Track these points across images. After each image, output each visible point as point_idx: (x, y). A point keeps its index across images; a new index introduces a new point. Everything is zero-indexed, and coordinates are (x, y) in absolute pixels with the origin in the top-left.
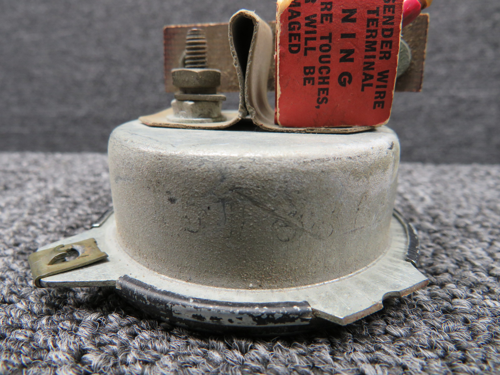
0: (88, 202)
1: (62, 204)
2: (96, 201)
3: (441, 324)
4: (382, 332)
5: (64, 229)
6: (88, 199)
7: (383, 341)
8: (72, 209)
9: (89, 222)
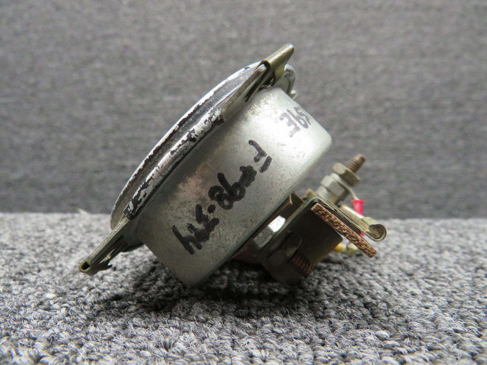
0: (34, 253)
1: (9, 255)
2: (42, 252)
3: (312, 324)
4: (269, 331)
5: (13, 275)
6: (34, 250)
7: (269, 337)
8: (19, 259)
9: (36, 269)
